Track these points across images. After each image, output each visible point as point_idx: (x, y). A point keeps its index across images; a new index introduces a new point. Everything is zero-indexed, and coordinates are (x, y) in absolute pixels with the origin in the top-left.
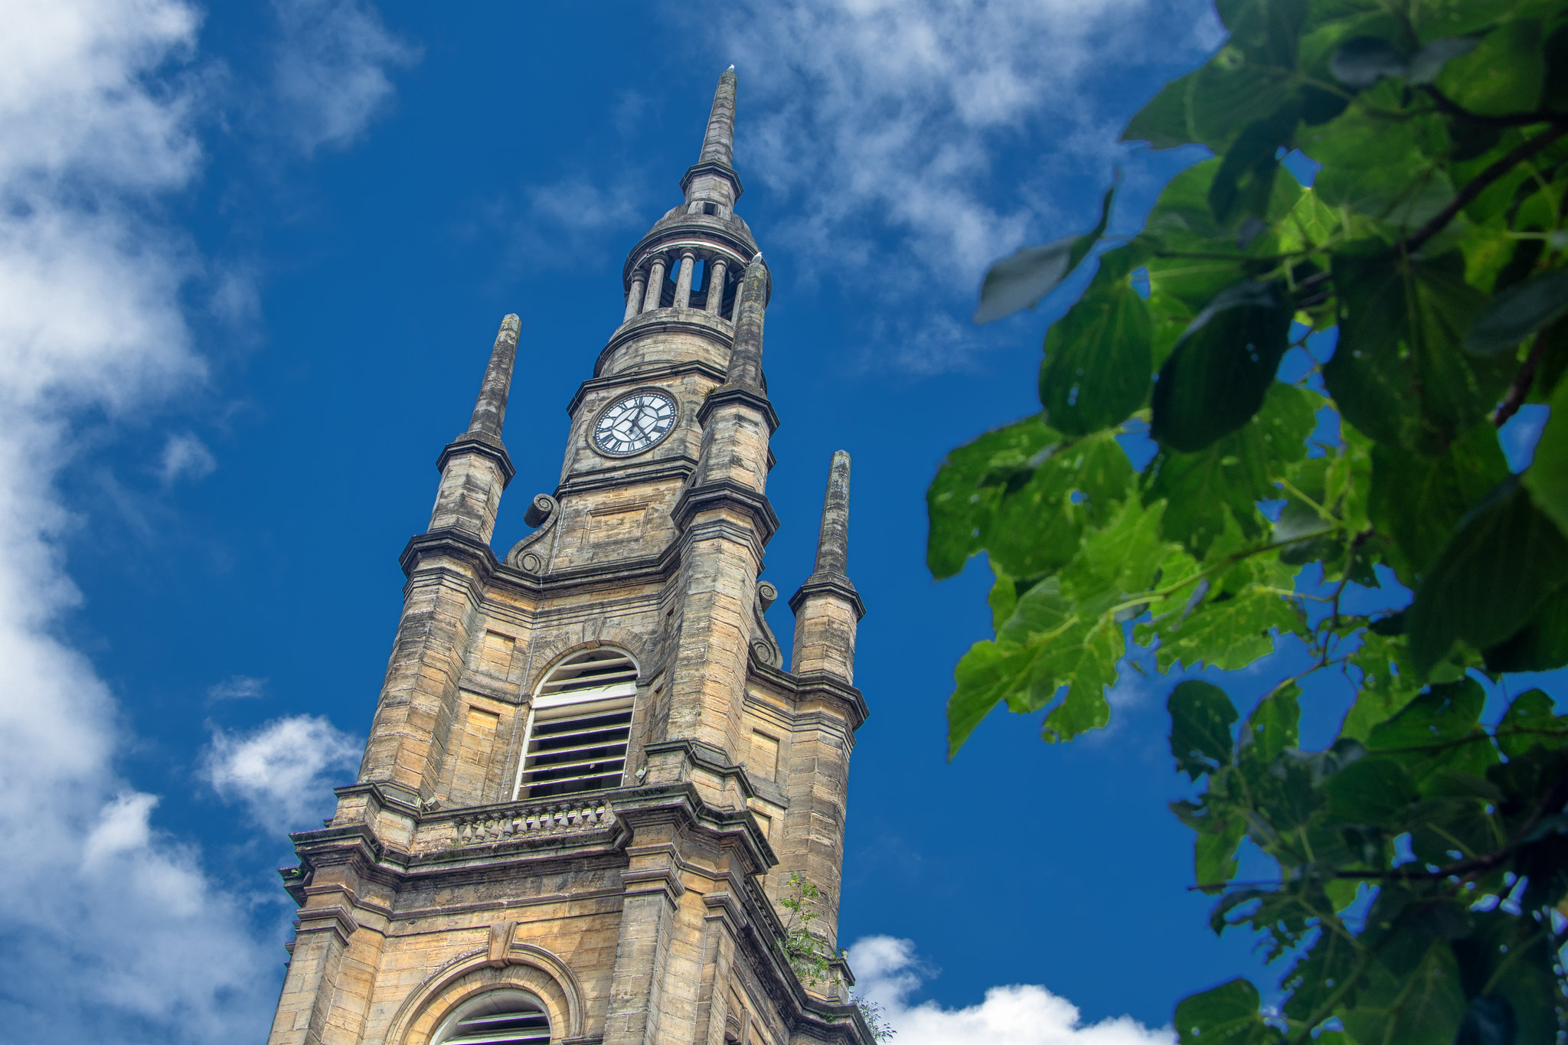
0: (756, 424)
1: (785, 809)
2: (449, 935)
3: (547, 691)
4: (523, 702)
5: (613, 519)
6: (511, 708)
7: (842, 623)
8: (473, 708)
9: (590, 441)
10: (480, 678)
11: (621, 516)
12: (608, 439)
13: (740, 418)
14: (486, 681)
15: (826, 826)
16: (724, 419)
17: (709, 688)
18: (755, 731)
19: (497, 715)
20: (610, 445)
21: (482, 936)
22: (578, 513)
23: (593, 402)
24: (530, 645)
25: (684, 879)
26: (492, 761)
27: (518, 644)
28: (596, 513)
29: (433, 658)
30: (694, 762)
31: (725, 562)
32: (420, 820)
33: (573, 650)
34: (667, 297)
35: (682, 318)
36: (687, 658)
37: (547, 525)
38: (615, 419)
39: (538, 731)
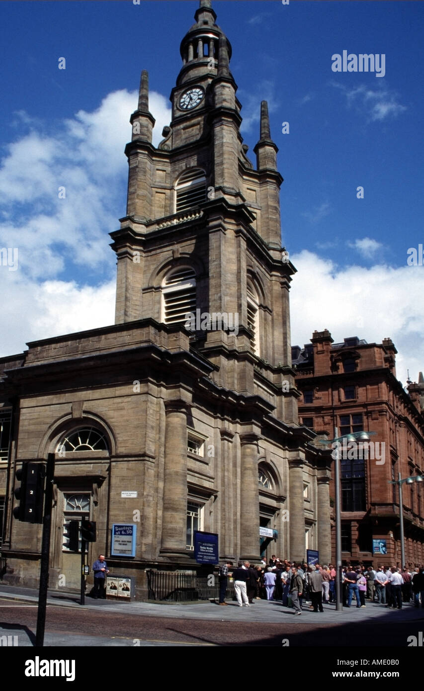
0: (229, 88)
1: (260, 210)
2: (162, 254)
3: (179, 184)
4: (172, 188)
5: (190, 130)
6: (169, 191)
7: (272, 153)
8: (157, 192)
9: (178, 107)
10: (156, 183)
11: (192, 128)
12: (184, 105)
13: (224, 86)
14: (159, 184)
15: (274, 213)
16: (218, 88)
17: (226, 171)
18: (248, 189)
19: (164, 193)
20: (185, 107)
21: (171, 252)
22: (178, 130)
23: (177, 95)
24: (171, 172)
25: (226, 226)
26: (165, 206)
27: (167, 172)
28: (184, 129)
29: (140, 179)
30: (225, 193)
31: (224, 132)
32: (148, 225)
33: (184, 171)
34: (196, 55)
35: (201, 61)
36: (218, 163)
37: (169, 136)
38: (185, 98)
39: (178, 196)
